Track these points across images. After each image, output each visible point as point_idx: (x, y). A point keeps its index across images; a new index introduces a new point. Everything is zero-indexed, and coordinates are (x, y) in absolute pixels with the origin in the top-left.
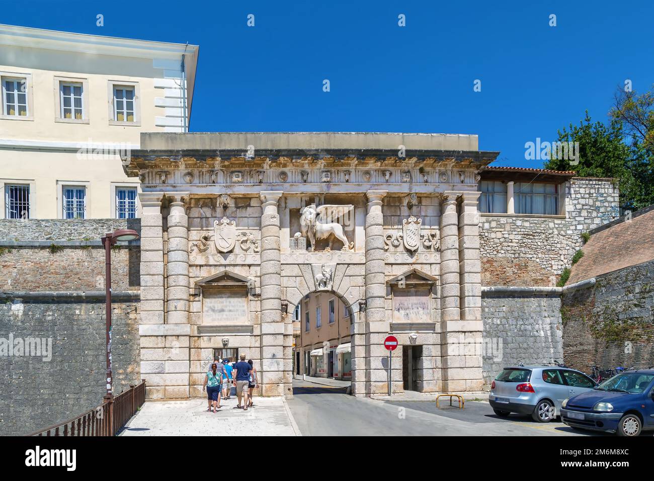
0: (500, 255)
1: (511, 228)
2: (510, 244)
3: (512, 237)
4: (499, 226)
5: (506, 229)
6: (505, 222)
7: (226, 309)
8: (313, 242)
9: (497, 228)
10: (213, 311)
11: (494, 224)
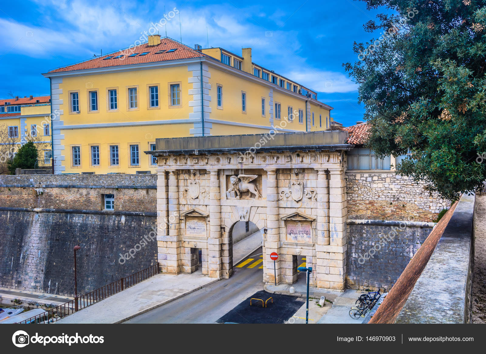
0: (380, 199)
1: (391, 181)
2: (390, 191)
3: (391, 186)
4: (381, 180)
5: (387, 182)
6: (386, 177)
7: (196, 228)
8: (238, 194)
9: (378, 180)
10: (191, 228)
11: (375, 178)
